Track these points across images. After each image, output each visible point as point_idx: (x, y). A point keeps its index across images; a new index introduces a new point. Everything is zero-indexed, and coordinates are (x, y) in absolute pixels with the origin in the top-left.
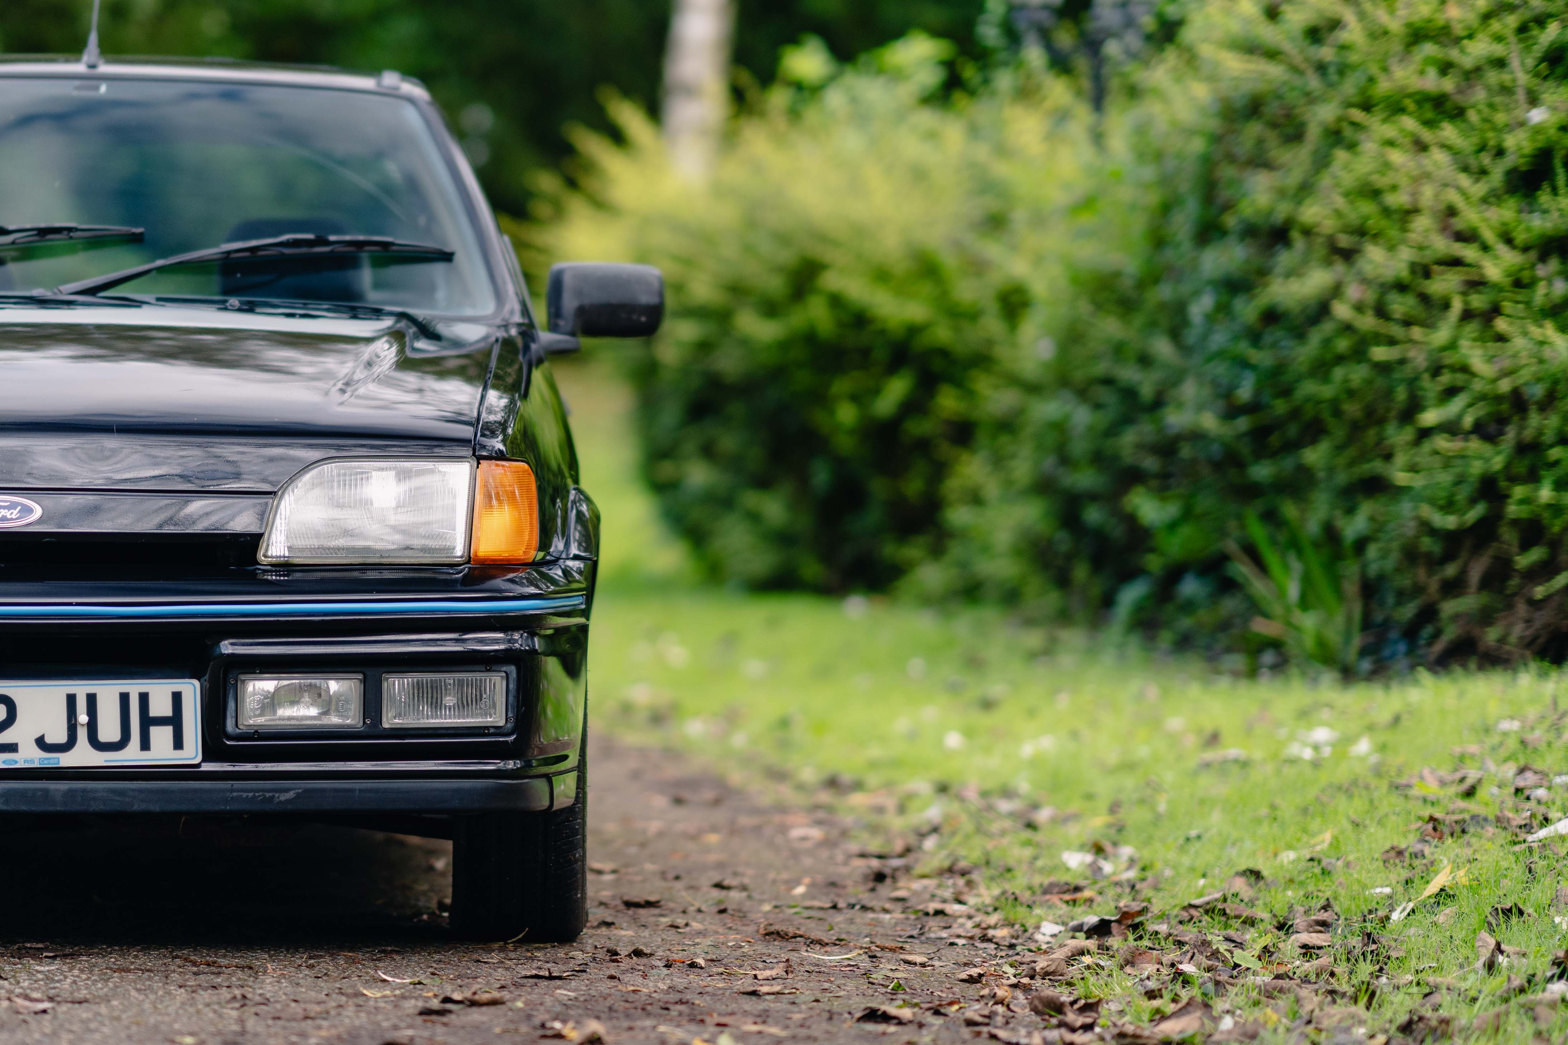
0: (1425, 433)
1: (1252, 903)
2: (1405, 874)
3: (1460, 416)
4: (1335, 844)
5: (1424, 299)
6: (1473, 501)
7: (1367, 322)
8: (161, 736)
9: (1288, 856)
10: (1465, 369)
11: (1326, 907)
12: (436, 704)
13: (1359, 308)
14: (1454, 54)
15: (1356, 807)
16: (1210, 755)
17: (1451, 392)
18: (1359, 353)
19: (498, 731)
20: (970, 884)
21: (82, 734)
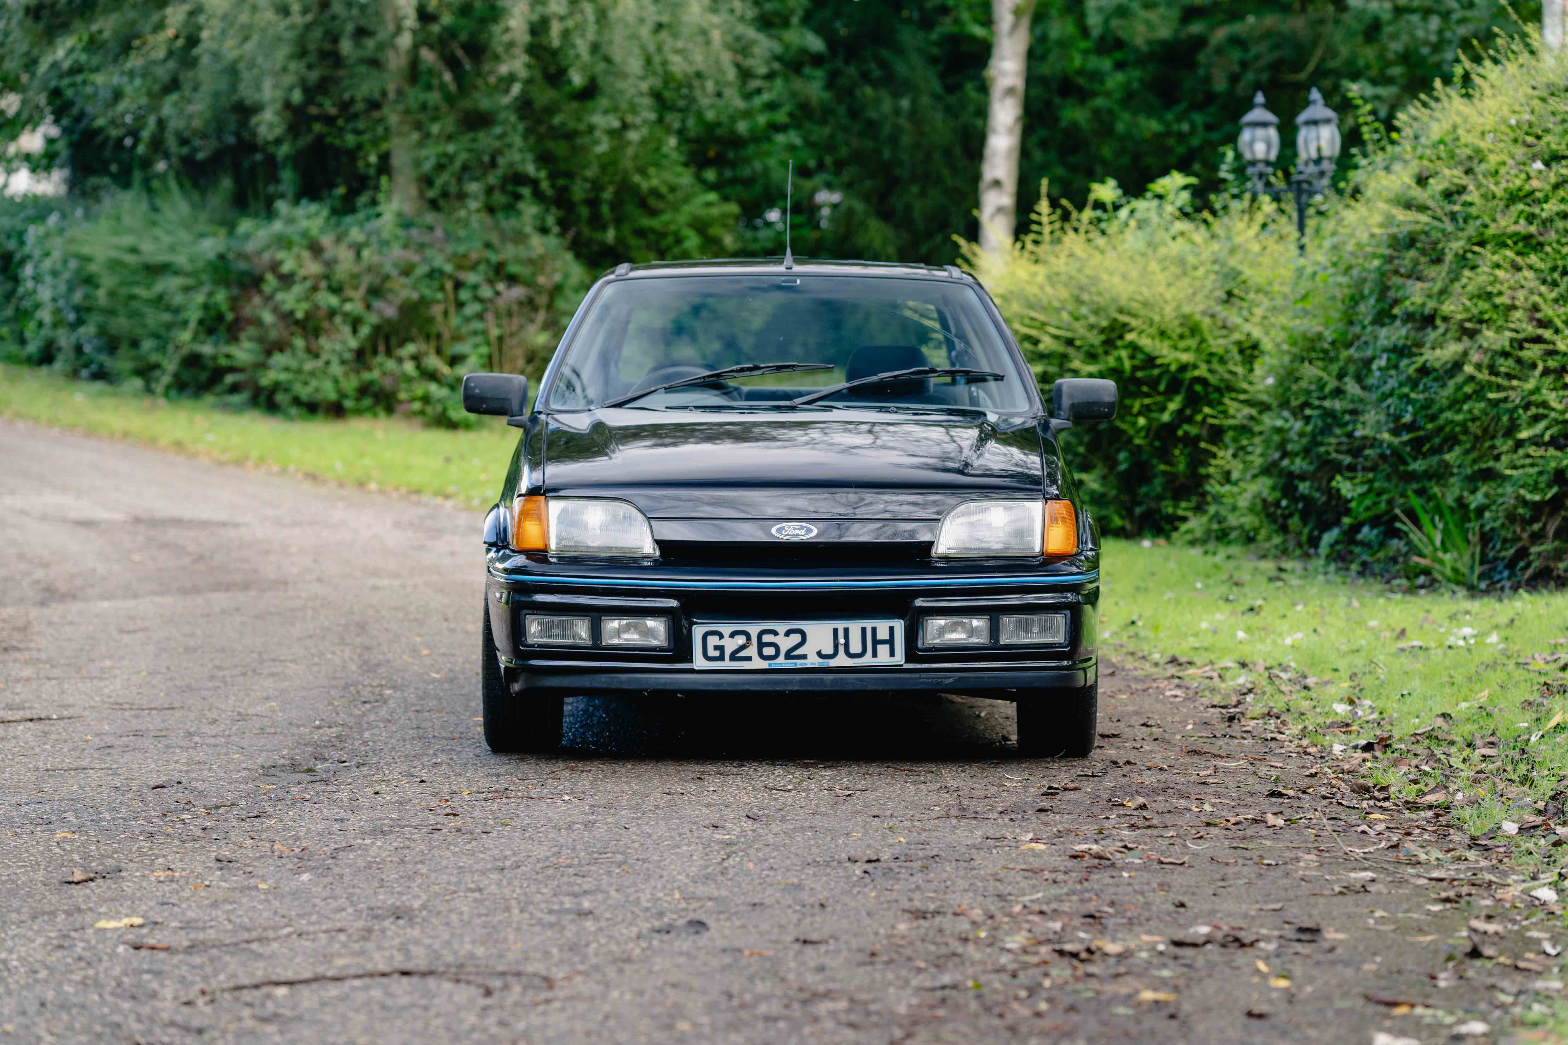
0: (1520, 444)
1: (1449, 733)
2: (1534, 716)
3: (1542, 435)
4: (1490, 698)
5: (1519, 361)
6: (1549, 486)
7: (1484, 376)
8: (883, 649)
9: (1464, 705)
10: (1544, 404)
11: (1493, 734)
12: (1028, 630)
13: (1479, 366)
14: (1536, 210)
15: (1499, 676)
16: (1402, 644)
17: (1536, 419)
18: (1479, 393)
19: (1061, 645)
20: (1283, 723)
21: (841, 649)
